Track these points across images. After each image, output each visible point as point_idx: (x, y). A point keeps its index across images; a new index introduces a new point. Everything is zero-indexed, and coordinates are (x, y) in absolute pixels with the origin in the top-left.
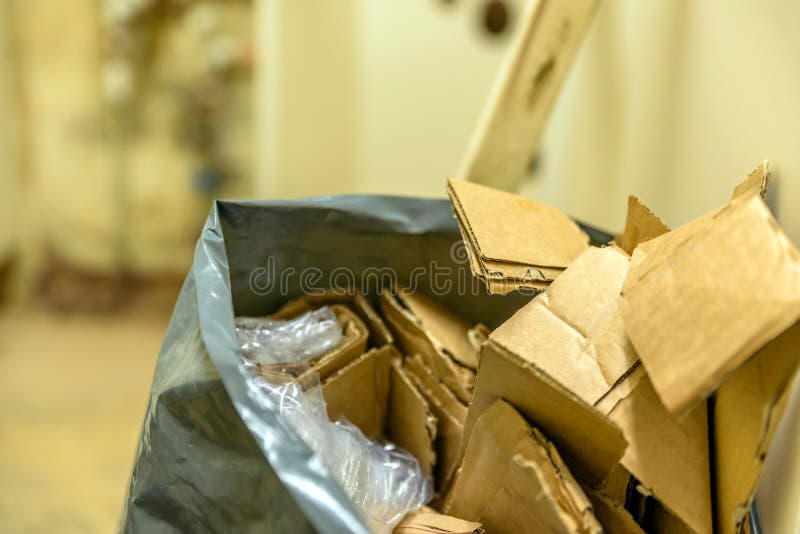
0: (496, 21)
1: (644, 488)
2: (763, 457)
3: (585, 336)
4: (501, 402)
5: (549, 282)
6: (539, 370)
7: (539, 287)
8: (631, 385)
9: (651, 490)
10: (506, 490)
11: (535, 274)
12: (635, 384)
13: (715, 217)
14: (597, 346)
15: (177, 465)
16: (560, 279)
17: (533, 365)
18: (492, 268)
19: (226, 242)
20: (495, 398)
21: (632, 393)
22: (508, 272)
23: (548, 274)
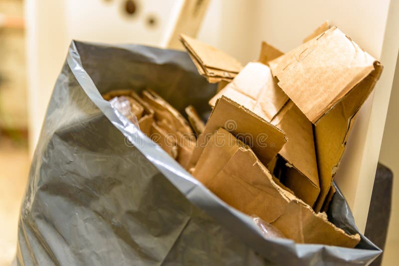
0: (130, 9)
1: (290, 164)
2: (345, 144)
3: (254, 99)
4: (222, 129)
5: (232, 78)
6: (245, 109)
7: (229, 80)
8: (279, 119)
9: (292, 165)
10: (224, 171)
11: (227, 75)
12: (281, 118)
13: (318, 39)
14: (261, 104)
15: (67, 165)
16: (237, 77)
17: (243, 107)
18: (210, 71)
19: (81, 58)
20: (218, 128)
21: (280, 122)
22: (216, 73)
23: (232, 75)
